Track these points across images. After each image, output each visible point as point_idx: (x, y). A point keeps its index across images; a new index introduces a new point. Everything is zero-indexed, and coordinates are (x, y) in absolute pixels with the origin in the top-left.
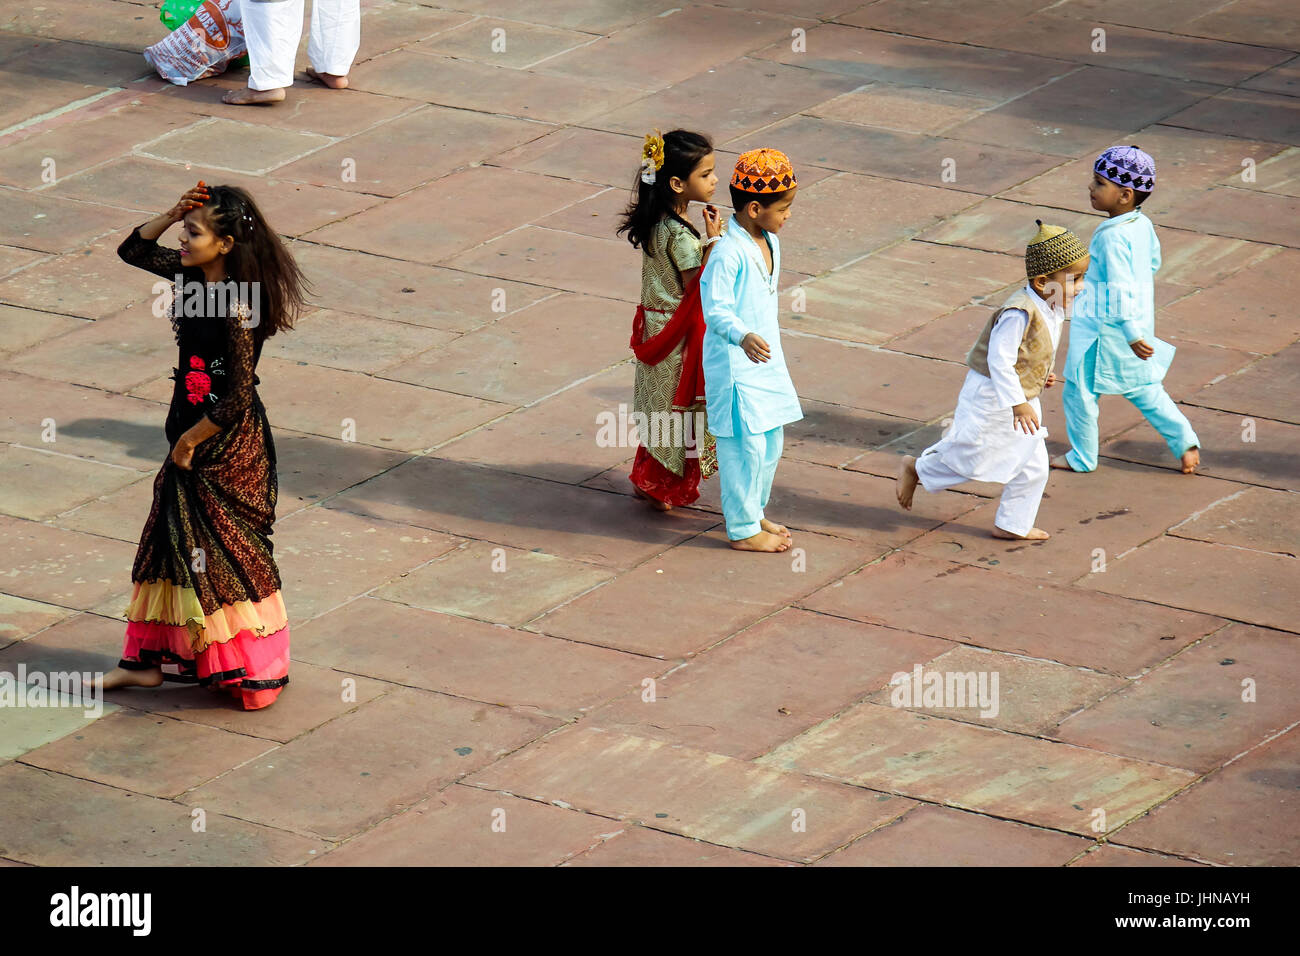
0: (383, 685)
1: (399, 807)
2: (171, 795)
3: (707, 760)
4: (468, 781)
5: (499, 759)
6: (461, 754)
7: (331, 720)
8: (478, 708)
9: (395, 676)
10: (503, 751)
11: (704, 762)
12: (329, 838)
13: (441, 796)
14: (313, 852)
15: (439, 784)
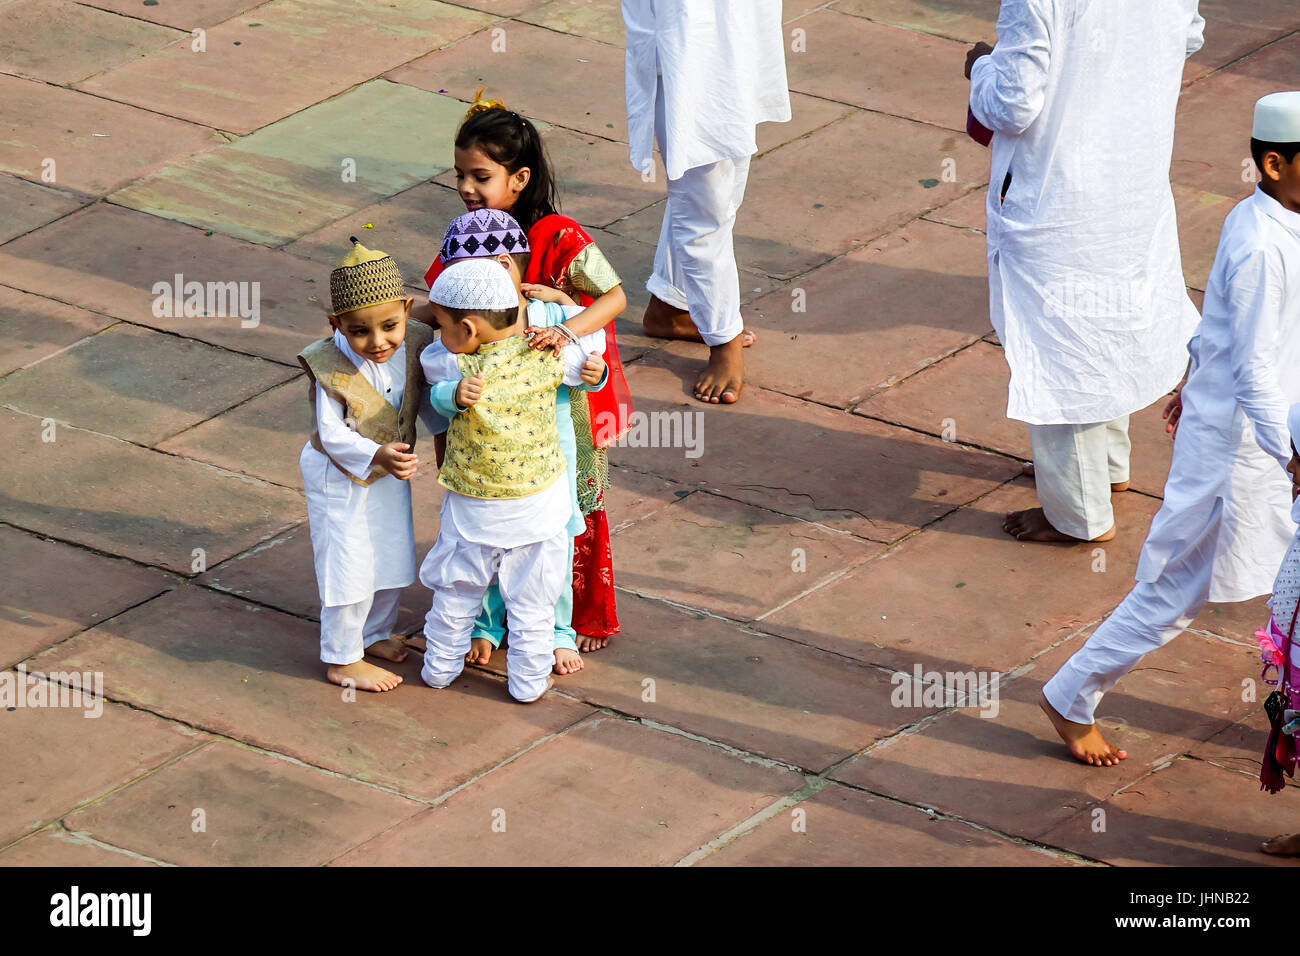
0: (841, 108)
1: (855, 243)
2: (602, 224)
3: (1201, 200)
4: (933, 216)
5: (968, 193)
6: (926, 187)
7: (782, 145)
8: (946, 136)
9: (853, 98)
10: (973, 185)
11: (1198, 202)
12: (776, 276)
13: (903, 232)
14: (758, 290)
15: (901, 219)
